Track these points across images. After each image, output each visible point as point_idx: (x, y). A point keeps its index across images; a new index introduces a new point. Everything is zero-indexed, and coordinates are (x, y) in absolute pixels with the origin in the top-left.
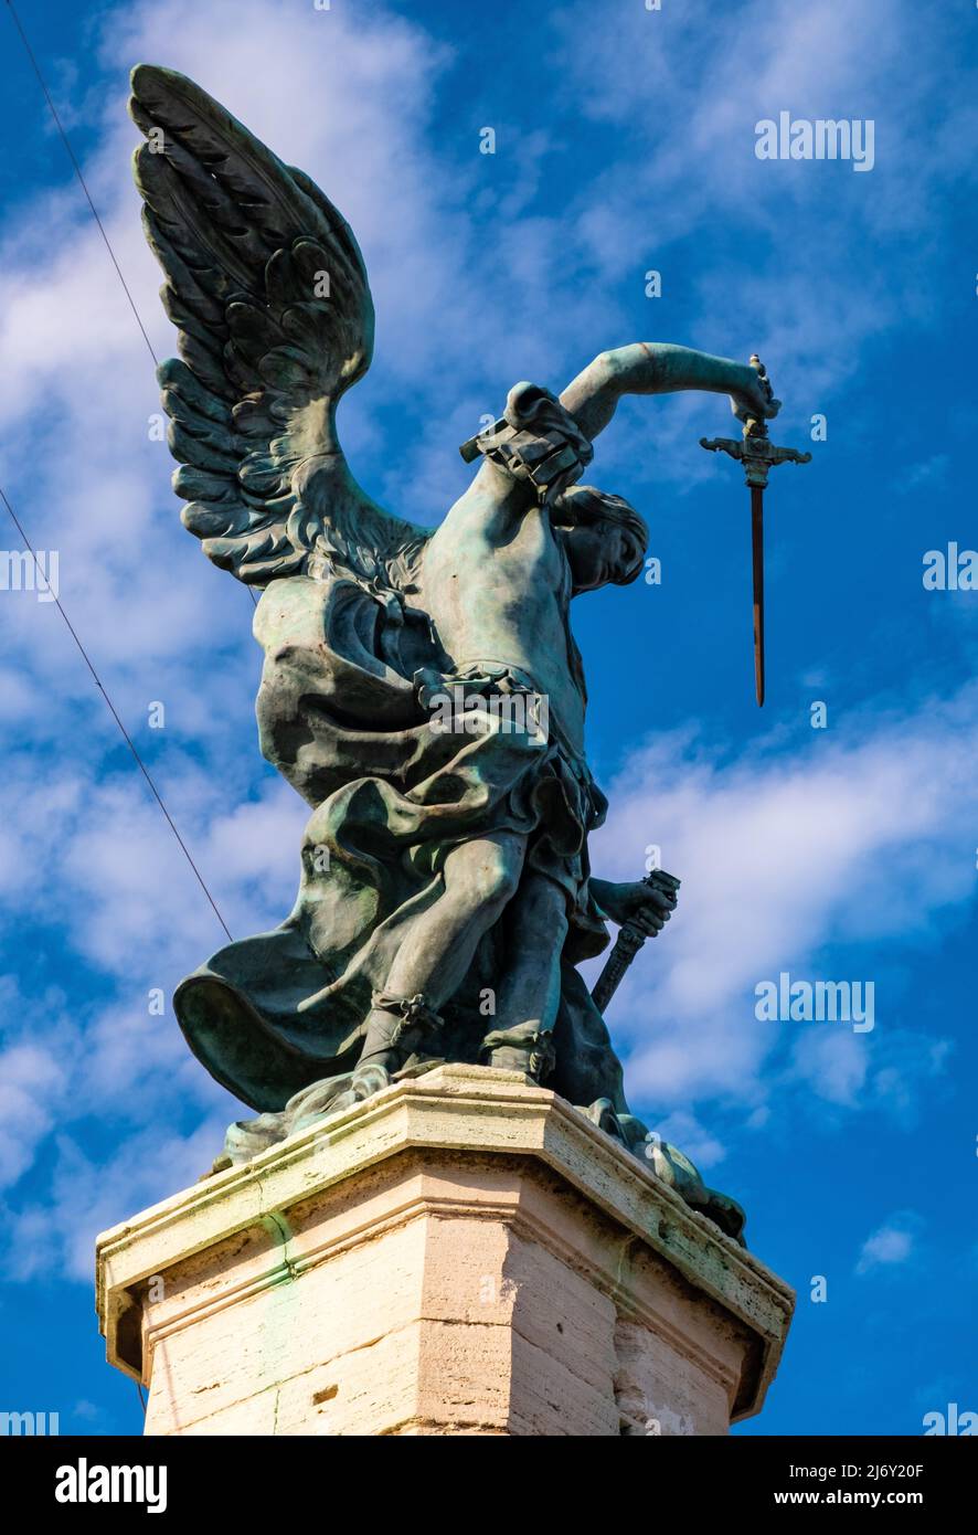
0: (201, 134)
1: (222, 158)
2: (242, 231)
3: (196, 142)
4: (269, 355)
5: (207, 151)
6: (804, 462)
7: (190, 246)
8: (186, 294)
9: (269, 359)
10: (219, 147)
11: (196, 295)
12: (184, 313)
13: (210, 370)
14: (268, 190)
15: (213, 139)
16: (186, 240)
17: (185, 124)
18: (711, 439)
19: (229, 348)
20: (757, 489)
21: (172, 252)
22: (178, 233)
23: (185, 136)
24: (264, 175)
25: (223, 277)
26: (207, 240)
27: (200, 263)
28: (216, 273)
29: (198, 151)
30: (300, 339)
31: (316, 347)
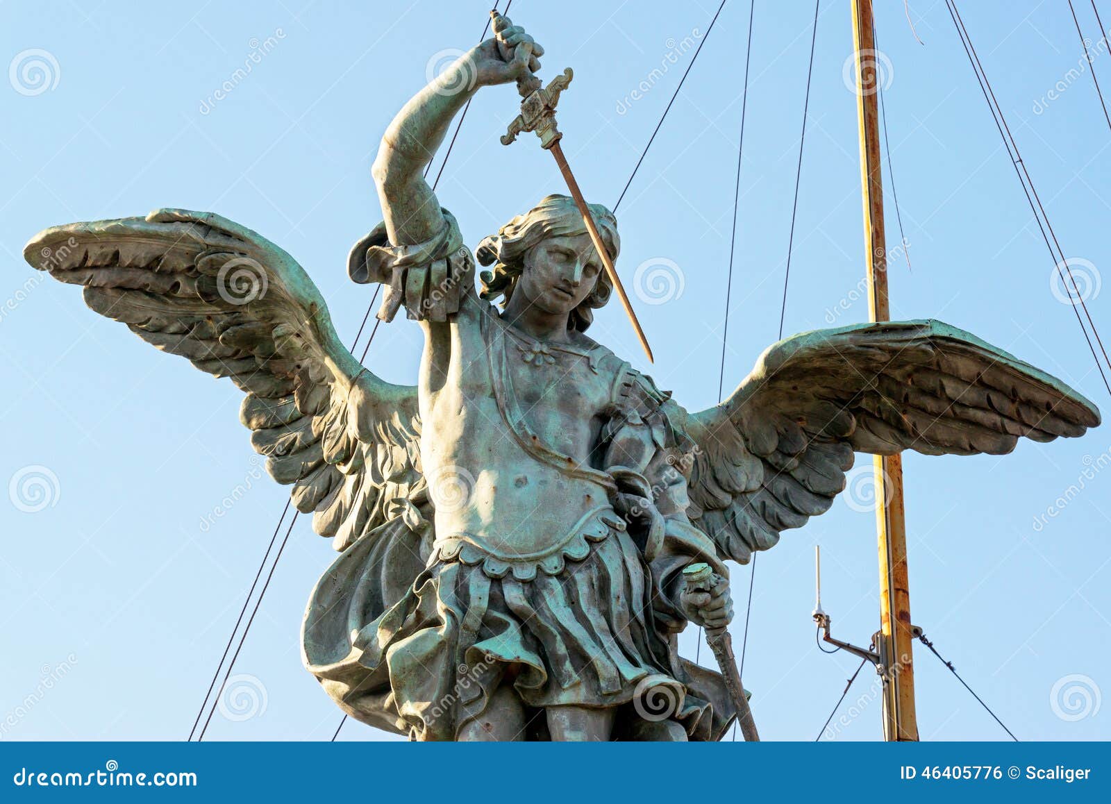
0: (95, 252)
1: (116, 255)
2: (177, 285)
3: (96, 260)
4: (276, 343)
5: (108, 259)
6: (570, 79)
7: (171, 323)
8: (202, 355)
9: (278, 346)
10: (110, 250)
11: (207, 349)
12: (215, 365)
13: (266, 386)
14: (156, 247)
15: (102, 247)
16: (165, 322)
17: (82, 255)
18: (505, 133)
19: (259, 360)
20: (554, 145)
21: (169, 338)
22: (157, 323)
23: (89, 263)
24: (143, 240)
25: (206, 320)
26: (172, 309)
27: (186, 327)
28: (200, 322)
29: (105, 263)
30: (273, 318)
31: (284, 313)
